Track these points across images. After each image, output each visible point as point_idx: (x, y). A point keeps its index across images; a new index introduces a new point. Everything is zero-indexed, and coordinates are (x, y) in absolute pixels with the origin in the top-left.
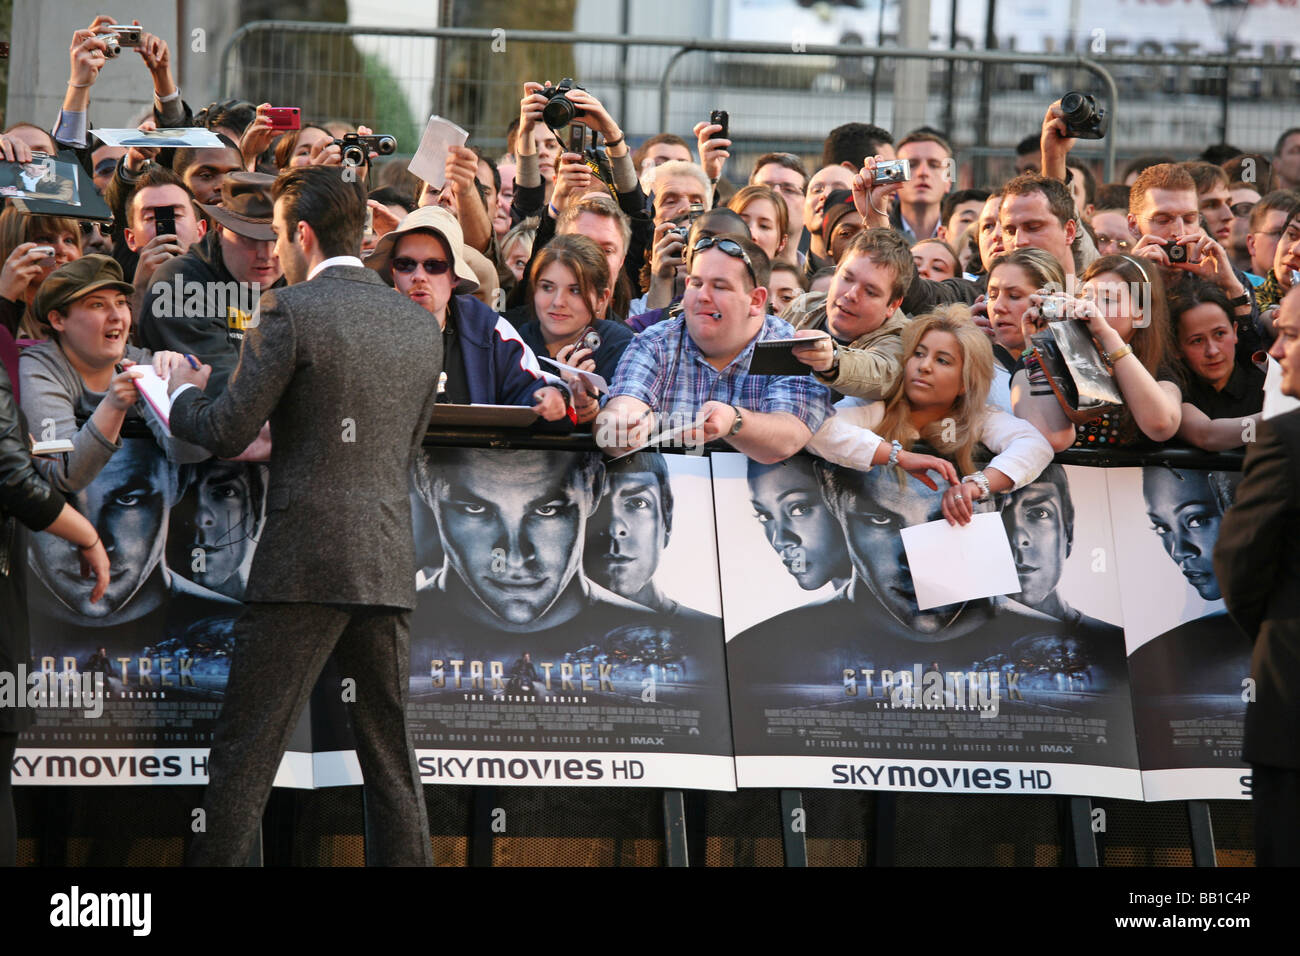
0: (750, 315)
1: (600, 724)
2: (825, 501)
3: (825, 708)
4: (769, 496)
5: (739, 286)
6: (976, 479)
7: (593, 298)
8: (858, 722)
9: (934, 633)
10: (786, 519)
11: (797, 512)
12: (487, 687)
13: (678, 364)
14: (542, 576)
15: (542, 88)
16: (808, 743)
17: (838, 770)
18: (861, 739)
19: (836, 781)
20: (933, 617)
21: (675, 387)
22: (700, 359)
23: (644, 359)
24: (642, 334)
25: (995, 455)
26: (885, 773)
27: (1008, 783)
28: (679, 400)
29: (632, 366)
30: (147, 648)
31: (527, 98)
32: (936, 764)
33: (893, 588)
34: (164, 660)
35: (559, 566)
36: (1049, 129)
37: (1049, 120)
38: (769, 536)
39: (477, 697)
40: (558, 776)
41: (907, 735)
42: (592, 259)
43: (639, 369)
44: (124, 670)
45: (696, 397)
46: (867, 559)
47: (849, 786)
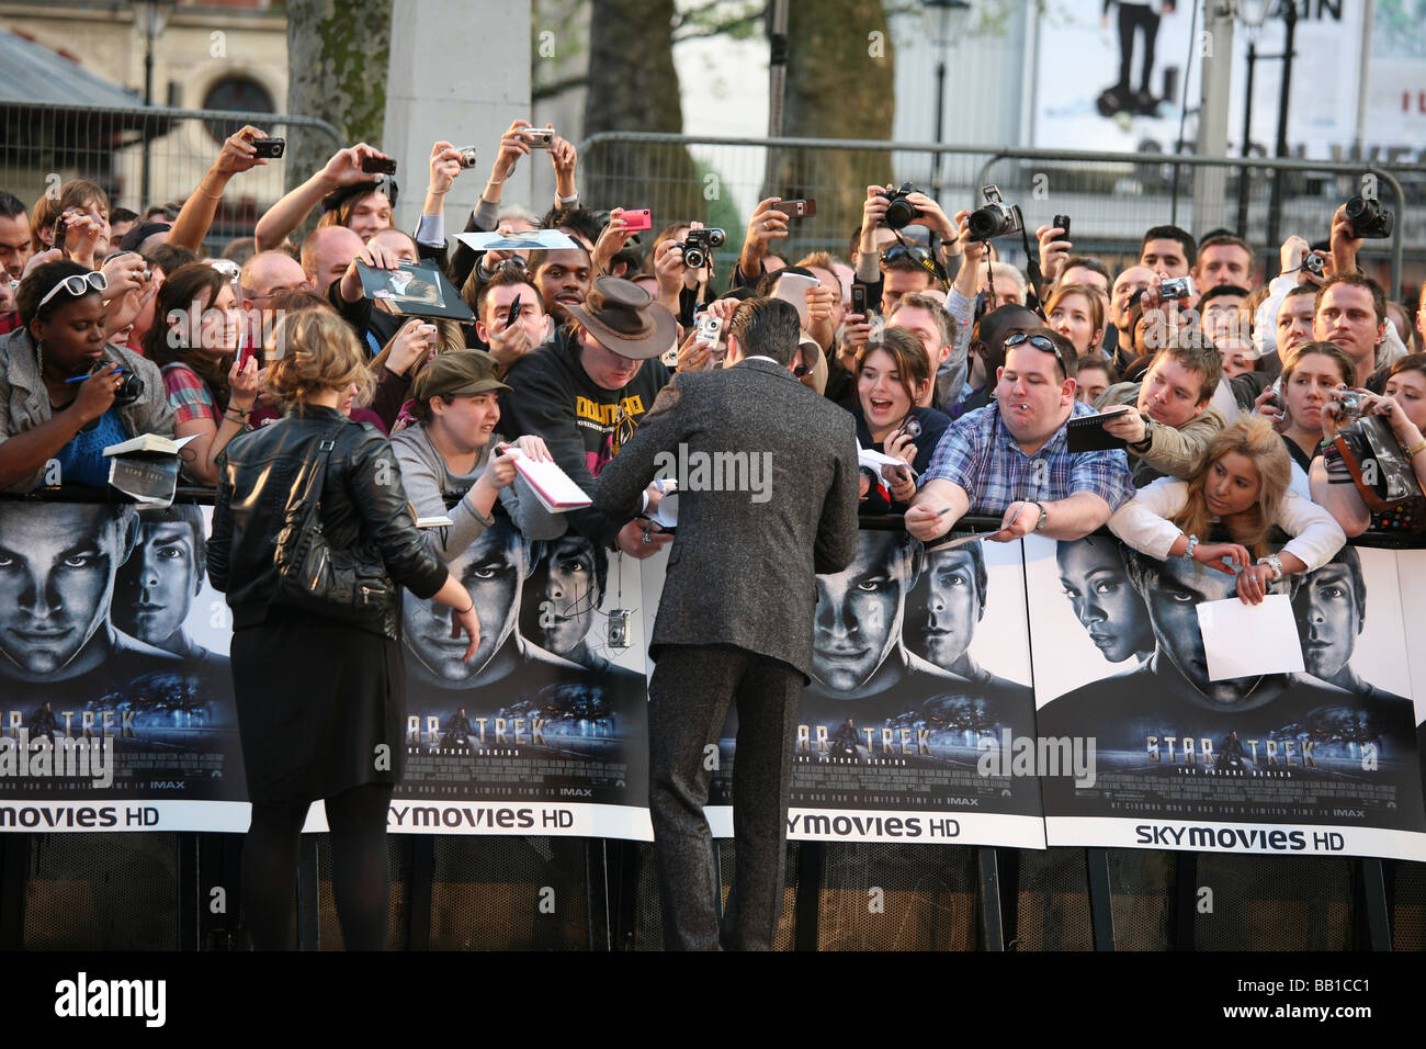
0: (1061, 405)
1: (918, 785)
2: (1130, 580)
3: (1131, 773)
4: (1078, 575)
5: (1051, 377)
6: (1271, 562)
7: (912, 385)
8: (1161, 787)
9: (1233, 703)
10: (1093, 595)
11: (1103, 589)
12: (813, 749)
13: (992, 450)
14: (865, 647)
15: (884, 191)
16: (1113, 805)
17: (1142, 830)
18: (1164, 802)
19: (1139, 841)
20: (1231, 688)
21: (990, 472)
22: (1012, 445)
23: (959, 444)
24: (958, 420)
25: (1291, 538)
26: (1187, 833)
27: (1303, 845)
28: (993, 484)
29: (948, 451)
30: (502, 710)
31: (871, 200)
32: (1234, 827)
33: (1194, 661)
34: (517, 721)
35: (880, 638)
36: (1337, 232)
37: (1336, 224)
38: (1077, 611)
39: (804, 759)
40: (879, 833)
41: (1207, 798)
42: (912, 349)
43: (955, 453)
44: (482, 730)
45: (1008, 481)
46: (1168, 632)
47: (1152, 845)
